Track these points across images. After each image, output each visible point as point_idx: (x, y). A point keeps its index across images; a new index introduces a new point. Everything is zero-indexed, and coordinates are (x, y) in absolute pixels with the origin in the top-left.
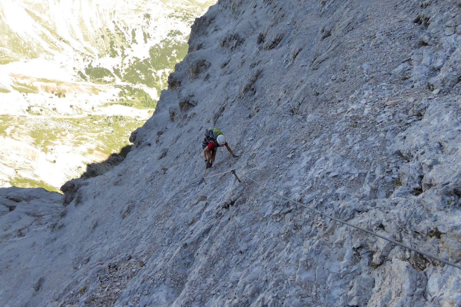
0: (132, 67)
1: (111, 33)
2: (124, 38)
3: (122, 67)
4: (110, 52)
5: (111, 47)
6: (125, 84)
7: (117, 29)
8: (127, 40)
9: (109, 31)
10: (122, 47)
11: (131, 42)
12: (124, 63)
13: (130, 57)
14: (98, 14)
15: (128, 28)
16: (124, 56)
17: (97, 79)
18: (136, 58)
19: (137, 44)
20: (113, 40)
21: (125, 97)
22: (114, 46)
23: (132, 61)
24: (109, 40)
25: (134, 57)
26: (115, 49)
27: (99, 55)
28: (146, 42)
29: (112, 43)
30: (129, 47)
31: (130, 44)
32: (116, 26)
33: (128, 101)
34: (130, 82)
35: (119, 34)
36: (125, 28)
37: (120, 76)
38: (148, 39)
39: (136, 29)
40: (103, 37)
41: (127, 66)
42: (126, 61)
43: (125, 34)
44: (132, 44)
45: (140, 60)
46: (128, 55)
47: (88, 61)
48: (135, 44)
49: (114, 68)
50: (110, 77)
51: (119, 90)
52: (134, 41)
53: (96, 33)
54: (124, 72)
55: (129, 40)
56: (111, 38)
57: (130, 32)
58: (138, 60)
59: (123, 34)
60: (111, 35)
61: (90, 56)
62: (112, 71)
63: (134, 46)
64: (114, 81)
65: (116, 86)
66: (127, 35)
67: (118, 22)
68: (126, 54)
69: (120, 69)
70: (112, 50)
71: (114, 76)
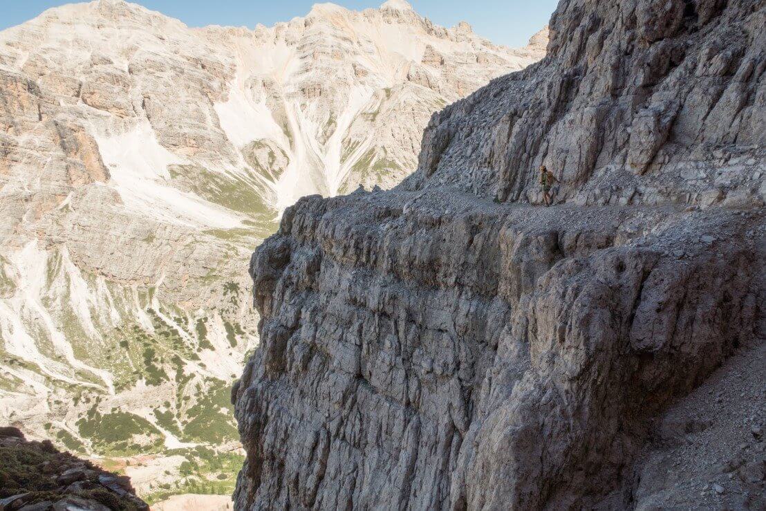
0: (205, 402)
1: (146, 334)
2: (180, 341)
3: (178, 406)
4: (147, 374)
5: (147, 362)
6: (192, 445)
7: (159, 324)
8: (187, 344)
9: (141, 331)
10: (176, 360)
11: (197, 347)
12: (183, 396)
13: (198, 379)
14: (111, 300)
15: (186, 319)
16: (182, 379)
17: (113, 444)
18: (214, 380)
19: (213, 349)
20: (151, 347)
21: (199, 475)
22: (156, 360)
23: (205, 388)
24: (140, 348)
25: (208, 379)
26: (159, 366)
27: (116, 384)
28: (234, 344)
29: (149, 355)
30: (195, 357)
31: (194, 351)
32: (157, 319)
33: (208, 483)
34: (203, 440)
35: (167, 334)
36: (178, 321)
37: (174, 430)
38: (238, 337)
39: (206, 319)
40: (125, 344)
41: (193, 402)
42: (189, 390)
43: (182, 333)
44: (199, 350)
45: (224, 382)
46: (192, 376)
47: (88, 400)
48: (208, 351)
49: (157, 413)
50: (149, 435)
51: (179, 460)
52: (205, 344)
53: (108, 340)
54: (185, 417)
55: (192, 344)
56: (146, 345)
57: (192, 327)
58: (218, 383)
59: (175, 332)
60: (145, 337)
61: (94, 389)
62: (153, 420)
63: (205, 355)
64: (160, 442)
65: (169, 453)
66: (186, 334)
67: (161, 310)
68: (187, 373)
69: (175, 412)
70: (151, 369)
71: (158, 432)
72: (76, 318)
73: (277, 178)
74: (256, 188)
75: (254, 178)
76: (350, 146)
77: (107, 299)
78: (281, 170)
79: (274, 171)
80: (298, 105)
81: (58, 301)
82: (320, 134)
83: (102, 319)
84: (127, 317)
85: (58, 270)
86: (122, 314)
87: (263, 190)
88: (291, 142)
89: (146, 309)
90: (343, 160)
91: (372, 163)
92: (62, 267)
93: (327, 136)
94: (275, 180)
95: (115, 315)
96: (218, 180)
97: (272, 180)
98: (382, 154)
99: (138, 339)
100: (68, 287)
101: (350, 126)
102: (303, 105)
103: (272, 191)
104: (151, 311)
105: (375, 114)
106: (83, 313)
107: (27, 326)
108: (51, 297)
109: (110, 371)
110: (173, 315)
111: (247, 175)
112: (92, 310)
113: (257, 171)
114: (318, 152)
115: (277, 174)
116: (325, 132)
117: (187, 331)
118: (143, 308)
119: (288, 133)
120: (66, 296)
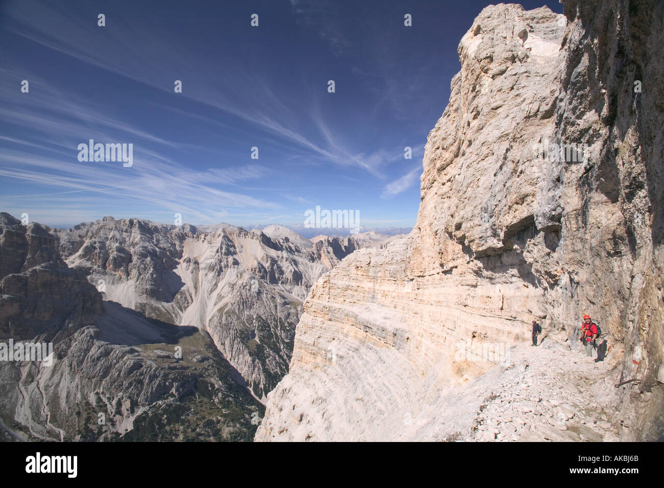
72: (59, 397)
73: (185, 310)
74: (174, 315)
75: (174, 310)
76: (220, 297)
77: (77, 386)
78: (188, 306)
79: (184, 306)
80: (204, 273)
81: (53, 388)
82: (209, 290)
83: (72, 398)
84: (85, 397)
85: (59, 370)
86: (83, 394)
87: (176, 317)
88: (196, 292)
89: (95, 392)
90: (215, 305)
91: (226, 310)
92: (61, 368)
93: (212, 291)
94: (184, 311)
95: (79, 396)
96: (157, 311)
97: (182, 312)
98: (231, 306)
99: (86, 410)
100: (60, 380)
101: (222, 288)
102: (206, 275)
103: (181, 317)
104: (97, 394)
105: (233, 285)
106: (63, 395)
107: (31, 402)
108: (50, 385)
109: (64, 430)
110: (108, 395)
111: (171, 308)
112: (68, 393)
113: (177, 306)
114: (206, 298)
115: (186, 308)
116: (212, 289)
117: (111, 405)
118: (93, 392)
119: (196, 288)
120: (58, 385)
